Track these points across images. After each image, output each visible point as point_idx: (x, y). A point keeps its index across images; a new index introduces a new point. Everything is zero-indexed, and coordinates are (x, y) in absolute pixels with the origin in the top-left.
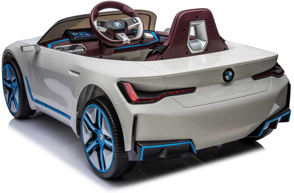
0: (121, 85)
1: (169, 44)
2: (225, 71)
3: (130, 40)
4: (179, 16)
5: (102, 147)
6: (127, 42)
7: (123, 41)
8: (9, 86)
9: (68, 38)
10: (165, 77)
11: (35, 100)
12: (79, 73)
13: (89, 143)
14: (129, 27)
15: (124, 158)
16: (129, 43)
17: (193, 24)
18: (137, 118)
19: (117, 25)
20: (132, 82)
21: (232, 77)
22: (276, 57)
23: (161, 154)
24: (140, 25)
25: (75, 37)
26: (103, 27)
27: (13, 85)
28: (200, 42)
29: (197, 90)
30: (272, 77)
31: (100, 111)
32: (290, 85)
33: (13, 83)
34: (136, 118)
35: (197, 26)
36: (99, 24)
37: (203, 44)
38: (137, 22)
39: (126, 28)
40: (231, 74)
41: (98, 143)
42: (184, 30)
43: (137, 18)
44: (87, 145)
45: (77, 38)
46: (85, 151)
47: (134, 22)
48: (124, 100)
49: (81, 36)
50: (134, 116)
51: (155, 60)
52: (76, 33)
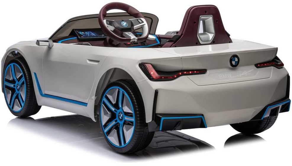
0: (143, 66)
1: (182, 34)
2: (231, 57)
3: (137, 38)
4: (190, 11)
5: (122, 125)
6: (134, 40)
7: (131, 38)
8: (12, 86)
9: (76, 37)
10: (181, 58)
11: (45, 94)
12: (98, 61)
13: (108, 124)
14: (134, 27)
15: (143, 131)
16: (136, 41)
17: (202, 17)
18: (158, 92)
19: (124, 25)
20: (152, 63)
21: (238, 63)
22: (276, 49)
23: (177, 127)
24: (145, 25)
25: (82, 36)
26: (111, 25)
27: (16, 85)
28: (208, 35)
29: (208, 72)
30: (272, 67)
31: (122, 90)
32: (289, 76)
33: (17, 82)
34: (156, 93)
35: (205, 21)
36: (108, 23)
37: (211, 36)
38: (143, 22)
39: (132, 27)
40: (236, 60)
41: (117, 122)
42: (195, 23)
43: (142, 19)
44: (106, 125)
45: (84, 37)
46: (103, 132)
47: (139, 22)
48: (146, 78)
49: (88, 35)
50: (156, 91)
51: (170, 47)
52: (83, 33)
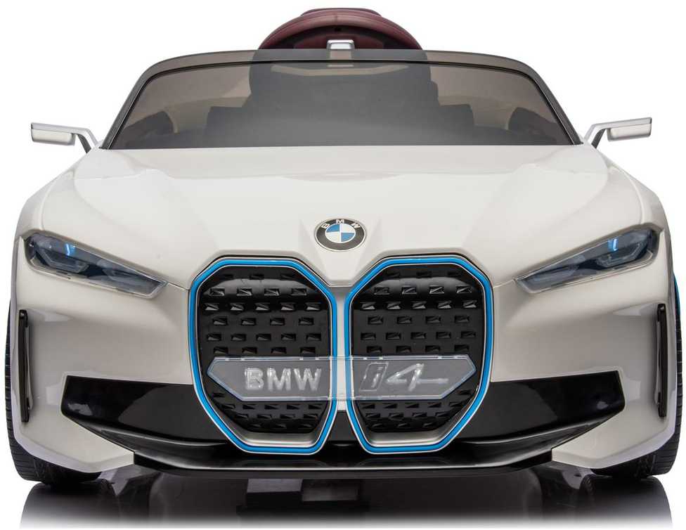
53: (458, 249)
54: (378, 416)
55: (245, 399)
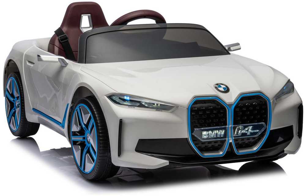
53: (260, 90)
54: (239, 143)
55: (203, 141)
